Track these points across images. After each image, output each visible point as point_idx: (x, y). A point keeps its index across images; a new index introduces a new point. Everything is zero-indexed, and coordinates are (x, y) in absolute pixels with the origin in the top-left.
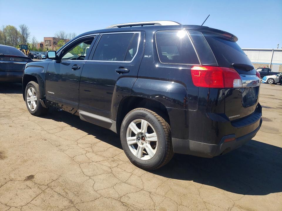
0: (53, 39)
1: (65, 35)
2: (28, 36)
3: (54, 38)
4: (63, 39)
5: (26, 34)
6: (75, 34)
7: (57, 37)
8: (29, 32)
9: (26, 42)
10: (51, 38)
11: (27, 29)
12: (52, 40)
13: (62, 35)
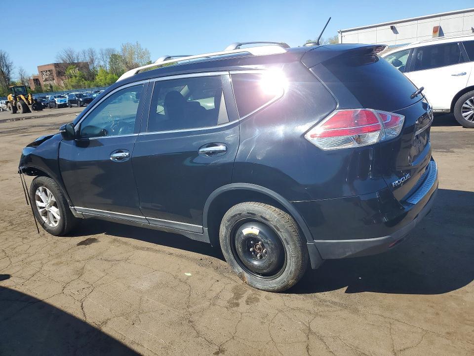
0: (55, 67)
1: (75, 56)
2: (10, 70)
3: (57, 65)
4: (73, 64)
5: (6, 66)
6: (94, 50)
7: (62, 62)
8: (10, 62)
9: (9, 80)
10: (50, 65)
11: (6, 56)
12: (53, 68)
13: (70, 57)
